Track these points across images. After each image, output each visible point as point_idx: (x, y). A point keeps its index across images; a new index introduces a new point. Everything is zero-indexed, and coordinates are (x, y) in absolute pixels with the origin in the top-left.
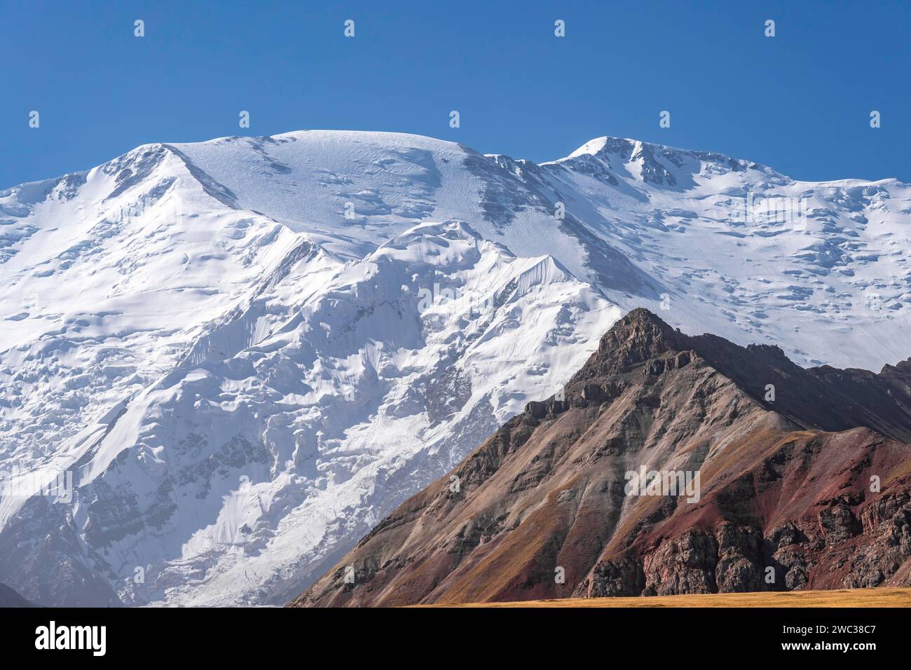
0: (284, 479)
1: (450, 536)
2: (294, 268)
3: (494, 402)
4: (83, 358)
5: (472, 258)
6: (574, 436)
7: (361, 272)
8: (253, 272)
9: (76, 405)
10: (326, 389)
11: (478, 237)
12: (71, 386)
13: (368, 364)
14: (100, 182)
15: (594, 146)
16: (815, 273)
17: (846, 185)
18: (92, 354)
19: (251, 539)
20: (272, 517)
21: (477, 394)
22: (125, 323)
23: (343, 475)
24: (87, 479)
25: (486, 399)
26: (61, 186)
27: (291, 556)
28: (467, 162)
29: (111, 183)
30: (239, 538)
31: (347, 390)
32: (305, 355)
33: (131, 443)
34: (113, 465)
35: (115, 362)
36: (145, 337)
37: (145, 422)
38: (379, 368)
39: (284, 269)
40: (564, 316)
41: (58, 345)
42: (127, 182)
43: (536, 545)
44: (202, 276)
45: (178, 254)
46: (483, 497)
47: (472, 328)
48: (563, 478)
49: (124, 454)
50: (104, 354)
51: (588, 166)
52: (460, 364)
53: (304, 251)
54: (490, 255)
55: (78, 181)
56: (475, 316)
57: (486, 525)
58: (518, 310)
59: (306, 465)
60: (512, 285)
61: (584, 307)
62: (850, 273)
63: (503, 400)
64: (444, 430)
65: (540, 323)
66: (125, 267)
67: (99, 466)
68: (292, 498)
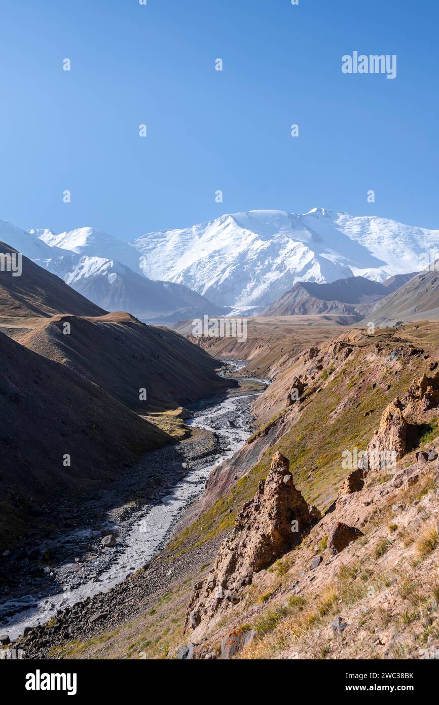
0: (254, 283)
1: (278, 306)
2: (255, 242)
3: (291, 270)
4: (216, 258)
5: (288, 242)
6: (291, 295)
7: (267, 244)
8: (247, 241)
9: (215, 268)
10: (261, 267)
11: (289, 237)
12: (214, 264)
13: (269, 262)
14: (217, 222)
15: (314, 210)
16: (358, 237)
17: (366, 218)
18: (218, 258)
19: (249, 294)
20: (252, 289)
21: (288, 268)
22: (223, 252)
23: (264, 282)
24: (220, 283)
25: (289, 269)
26: (209, 223)
27: (255, 297)
28: (288, 216)
29: (219, 223)
30: (246, 293)
31: (265, 267)
32: (258, 260)
33: (227, 277)
34: (224, 281)
35: (222, 259)
36: (227, 255)
37: (229, 273)
38: (271, 262)
39: (253, 242)
40: (304, 253)
41: (211, 257)
42: (222, 223)
43: (286, 307)
44: (237, 242)
45: (232, 238)
46: (282, 301)
47: (287, 255)
48: (290, 300)
49: (226, 279)
50: (220, 258)
51: (313, 215)
52: (285, 262)
53: (256, 239)
54: (291, 241)
55: (212, 222)
56: (288, 253)
57: (282, 304)
58: (296, 252)
59: (258, 281)
60: (295, 248)
61: (307, 252)
62: (366, 237)
63: (292, 269)
64: (282, 274)
65: (299, 254)
66: (223, 240)
67: (222, 281)
68: (255, 286)
